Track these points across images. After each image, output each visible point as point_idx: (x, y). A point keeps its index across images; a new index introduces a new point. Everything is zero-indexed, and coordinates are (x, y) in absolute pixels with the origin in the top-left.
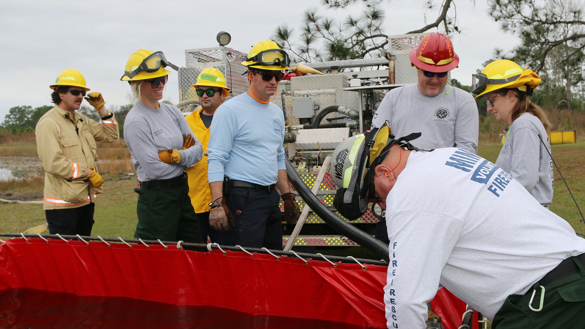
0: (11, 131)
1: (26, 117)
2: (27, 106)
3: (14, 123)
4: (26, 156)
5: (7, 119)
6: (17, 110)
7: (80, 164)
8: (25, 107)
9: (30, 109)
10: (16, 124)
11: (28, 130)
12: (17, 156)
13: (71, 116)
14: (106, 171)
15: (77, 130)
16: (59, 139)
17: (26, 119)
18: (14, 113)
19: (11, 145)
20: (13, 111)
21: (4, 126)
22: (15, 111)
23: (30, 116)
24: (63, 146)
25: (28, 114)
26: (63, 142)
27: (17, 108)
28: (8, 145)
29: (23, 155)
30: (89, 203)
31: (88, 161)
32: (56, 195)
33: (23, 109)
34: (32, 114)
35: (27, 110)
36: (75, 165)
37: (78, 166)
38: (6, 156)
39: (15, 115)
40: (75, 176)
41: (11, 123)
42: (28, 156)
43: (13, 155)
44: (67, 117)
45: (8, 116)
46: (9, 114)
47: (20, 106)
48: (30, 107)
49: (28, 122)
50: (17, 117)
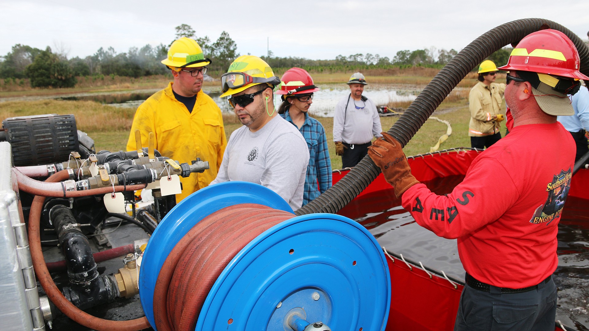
0: (398, 67)
1: (406, 57)
2: (407, 50)
3: (399, 61)
4: (408, 84)
5: (395, 59)
6: (401, 53)
7: (491, 113)
8: (406, 51)
9: (409, 52)
10: (400, 62)
11: (409, 67)
12: (404, 83)
13: (488, 88)
14: (465, 97)
15: (491, 94)
16: (481, 101)
17: (406, 59)
18: (399, 55)
19: (399, 76)
20: (398, 54)
21: (393, 63)
22: (399, 54)
23: (408, 57)
24: (483, 105)
25: (407, 55)
26: (483, 102)
27: (401, 51)
28: (397, 76)
29: (407, 83)
30: (493, 134)
31: (495, 111)
32: (476, 129)
33: (404, 52)
34: (410, 55)
35: (407, 53)
36: (488, 114)
37: (490, 114)
38: (397, 83)
39: (400, 56)
40: (489, 119)
41: (396, 61)
42: (410, 84)
43: (401, 83)
44: (486, 88)
45: (395, 57)
46: (396, 55)
47: (403, 50)
48: (409, 51)
49: (407, 60)
50: (401, 57)
